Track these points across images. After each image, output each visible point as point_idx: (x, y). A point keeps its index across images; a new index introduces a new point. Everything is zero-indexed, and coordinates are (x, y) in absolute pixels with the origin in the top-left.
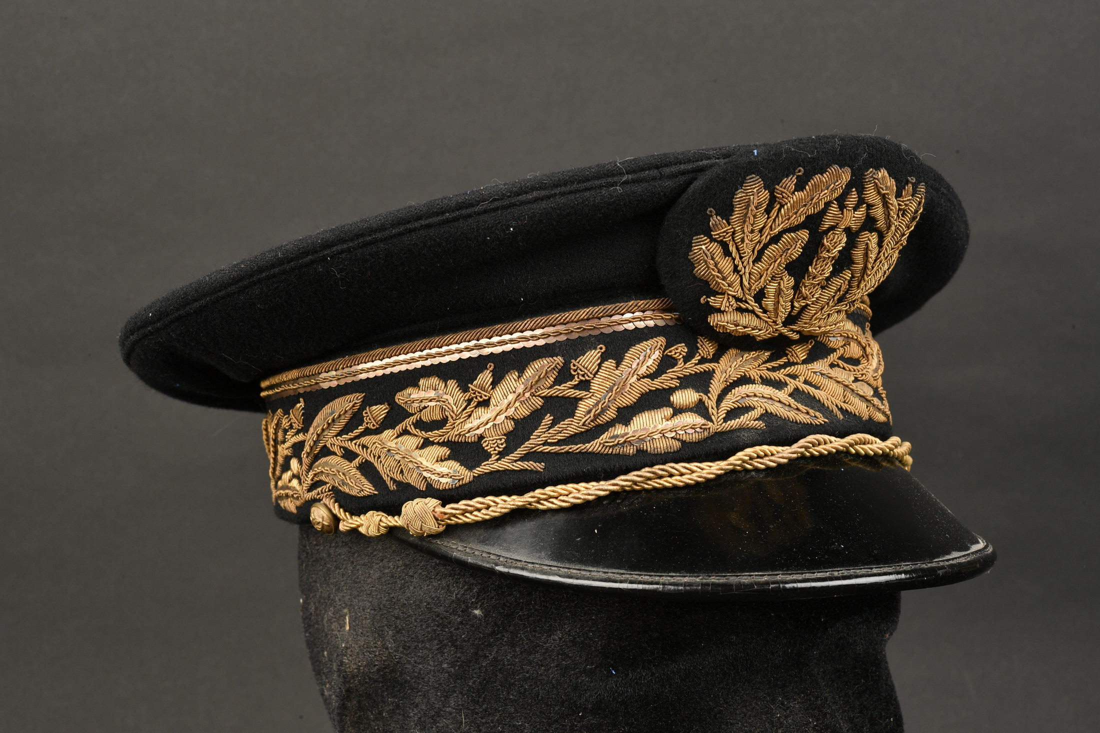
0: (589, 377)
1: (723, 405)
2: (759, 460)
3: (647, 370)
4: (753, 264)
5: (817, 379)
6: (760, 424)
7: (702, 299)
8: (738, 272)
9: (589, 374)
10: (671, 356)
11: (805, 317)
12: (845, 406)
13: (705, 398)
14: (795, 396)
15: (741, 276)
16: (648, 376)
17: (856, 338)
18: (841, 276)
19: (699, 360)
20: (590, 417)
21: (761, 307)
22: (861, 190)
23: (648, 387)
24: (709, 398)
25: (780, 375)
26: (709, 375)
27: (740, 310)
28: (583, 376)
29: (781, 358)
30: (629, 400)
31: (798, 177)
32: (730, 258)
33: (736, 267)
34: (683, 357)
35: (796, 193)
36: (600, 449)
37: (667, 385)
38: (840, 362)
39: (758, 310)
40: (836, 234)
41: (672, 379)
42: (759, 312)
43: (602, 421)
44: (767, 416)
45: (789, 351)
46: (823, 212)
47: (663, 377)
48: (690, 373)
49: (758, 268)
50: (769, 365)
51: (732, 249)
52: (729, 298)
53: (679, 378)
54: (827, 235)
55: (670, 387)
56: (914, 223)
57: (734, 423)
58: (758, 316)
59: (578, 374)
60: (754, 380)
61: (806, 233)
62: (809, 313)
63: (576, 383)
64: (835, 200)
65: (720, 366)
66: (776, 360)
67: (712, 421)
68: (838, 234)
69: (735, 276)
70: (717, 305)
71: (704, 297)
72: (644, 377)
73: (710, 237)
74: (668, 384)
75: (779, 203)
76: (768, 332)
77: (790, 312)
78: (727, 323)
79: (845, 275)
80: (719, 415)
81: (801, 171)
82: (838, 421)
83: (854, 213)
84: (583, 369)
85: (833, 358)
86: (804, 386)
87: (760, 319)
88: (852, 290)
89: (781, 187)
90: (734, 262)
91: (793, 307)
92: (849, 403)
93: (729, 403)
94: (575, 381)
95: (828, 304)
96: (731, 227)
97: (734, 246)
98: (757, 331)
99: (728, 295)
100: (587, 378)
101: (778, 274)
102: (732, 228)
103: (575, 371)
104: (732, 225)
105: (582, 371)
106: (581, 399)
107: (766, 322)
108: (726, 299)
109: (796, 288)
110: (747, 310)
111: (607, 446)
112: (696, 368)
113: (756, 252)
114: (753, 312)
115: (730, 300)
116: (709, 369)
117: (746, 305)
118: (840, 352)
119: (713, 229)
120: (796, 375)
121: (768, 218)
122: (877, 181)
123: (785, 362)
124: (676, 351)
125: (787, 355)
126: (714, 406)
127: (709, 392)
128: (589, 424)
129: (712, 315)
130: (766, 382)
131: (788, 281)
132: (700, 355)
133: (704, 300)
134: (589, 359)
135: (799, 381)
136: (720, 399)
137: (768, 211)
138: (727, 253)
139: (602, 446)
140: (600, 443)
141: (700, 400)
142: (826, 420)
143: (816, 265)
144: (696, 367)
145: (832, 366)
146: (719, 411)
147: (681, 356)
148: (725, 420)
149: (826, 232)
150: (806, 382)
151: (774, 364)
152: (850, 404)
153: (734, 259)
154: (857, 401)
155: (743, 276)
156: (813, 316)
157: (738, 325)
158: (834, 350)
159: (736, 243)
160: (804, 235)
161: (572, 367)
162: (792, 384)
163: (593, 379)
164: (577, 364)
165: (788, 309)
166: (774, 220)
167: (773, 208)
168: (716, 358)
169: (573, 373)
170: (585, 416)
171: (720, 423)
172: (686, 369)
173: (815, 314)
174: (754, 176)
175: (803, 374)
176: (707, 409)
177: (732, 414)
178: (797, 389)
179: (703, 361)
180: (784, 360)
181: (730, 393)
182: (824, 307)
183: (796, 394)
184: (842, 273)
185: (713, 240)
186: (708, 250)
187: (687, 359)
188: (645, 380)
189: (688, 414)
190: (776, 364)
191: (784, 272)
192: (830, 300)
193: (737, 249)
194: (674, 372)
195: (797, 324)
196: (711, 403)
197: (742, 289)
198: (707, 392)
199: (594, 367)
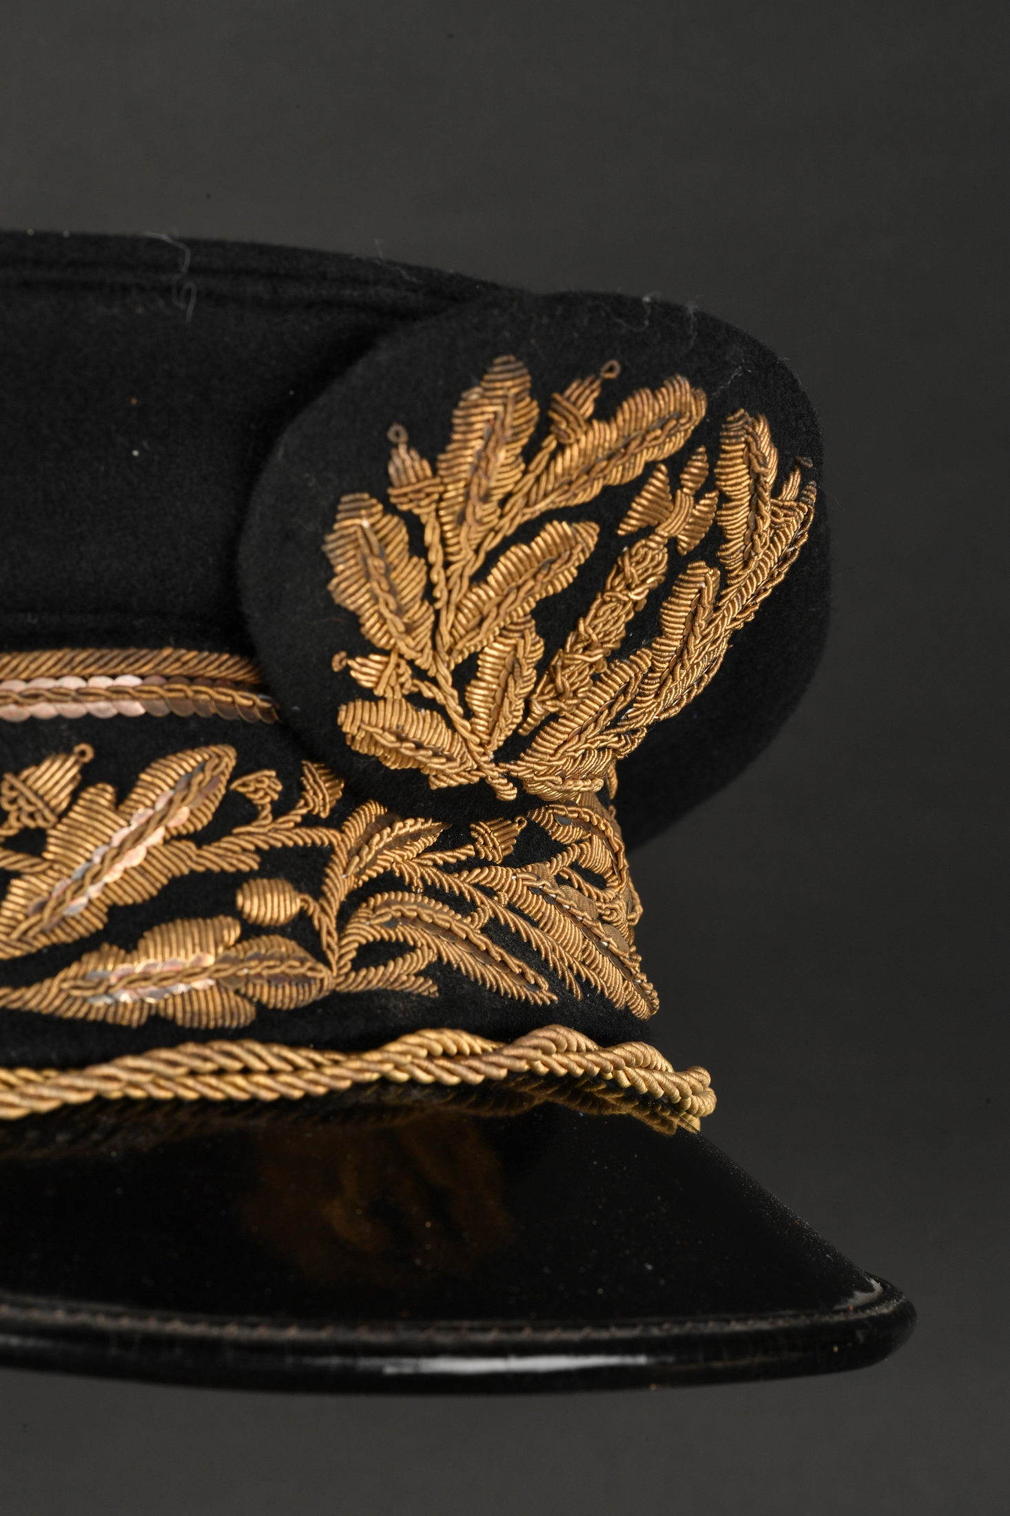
0: (45, 819)
1: (352, 928)
2: (442, 1062)
3: (189, 820)
4: (470, 589)
5: (534, 904)
6: (429, 988)
7: (337, 658)
8: (433, 600)
9: (47, 813)
10: (242, 795)
11: (547, 743)
12: (584, 972)
13: (313, 907)
14: (491, 933)
15: (437, 613)
16: (189, 837)
17: (603, 828)
18: (633, 661)
19: (303, 816)
20: (40, 921)
21: (463, 702)
22: (715, 454)
23: (189, 863)
24: (323, 910)
25: (462, 883)
26: (322, 856)
27: (416, 700)
28: (31, 816)
29: (462, 845)
30: (139, 888)
31: (606, 384)
32: (423, 561)
33: (430, 587)
34: (272, 802)
35: (595, 424)
36: (57, 1003)
37: (231, 865)
38: (576, 877)
39: (454, 708)
40: (650, 548)
41: (244, 850)
42: (456, 712)
43: (68, 935)
44: (439, 970)
45: (479, 833)
46: (637, 486)
47: (225, 842)
48: (284, 844)
49: (479, 597)
50: (438, 857)
51: (431, 536)
52: (398, 666)
53: (258, 850)
54: (631, 546)
55: (239, 871)
56: (785, 568)
57: (375, 977)
58: (450, 724)
59: (20, 809)
60: (411, 883)
61: (594, 530)
62: (553, 736)
63: (11, 833)
64: (664, 462)
65: (346, 839)
66: (453, 848)
67: (328, 964)
68: (653, 549)
69: (424, 608)
70: (366, 682)
71: (343, 654)
72: (180, 837)
73: (385, 500)
74: (235, 862)
75: (558, 438)
76: (462, 768)
77: (520, 726)
78: (383, 729)
79: (641, 658)
80: (343, 951)
81: (612, 370)
82: (574, 1001)
83: (694, 507)
84: (33, 799)
85: (561, 863)
86: (510, 916)
87: (454, 730)
88: (641, 702)
89: (568, 399)
90: (428, 573)
91: (527, 711)
92: (593, 966)
93: (364, 930)
94: (10, 828)
95: (596, 721)
96: (438, 480)
97: (438, 531)
98: (443, 760)
99: (401, 656)
100: (41, 823)
101: (517, 624)
102: (442, 483)
103: (13, 801)
104: (442, 477)
105: (29, 802)
106: (18, 875)
107: (465, 740)
108: (391, 666)
109: (543, 667)
110: (432, 705)
111: (76, 998)
112: (297, 834)
113: (482, 555)
114: (442, 710)
115: (401, 671)
116: (323, 843)
117: (435, 689)
118: (573, 855)
119: (396, 482)
120: (492, 889)
121: (525, 473)
122: (751, 439)
123: (469, 857)
124: (259, 786)
125: (473, 841)
126: (333, 927)
127: (323, 894)
128: (35, 938)
129: (351, 705)
130: (433, 892)
131: (533, 648)
132: (306, 804)
133: (341, 661)
134: (53, 776)
135: (499, 902)
136: (344, 916)
137: (528, 454)
138: (418, 547)
139: (63, 996)
140: (60, 990)
141: (302, 913)
142: (555, 998)
143: (595, 617)
144: (298, 831)
145: (560, 880)
146: (344, 942)
147: (268, 799)
148: (357, 965)
149: (632, 539)
150: (511, 907)
151: (449, 857)
152: (594, 970)
153: (430, 567)
154: (606, 964)
155: (443, 613)
156: (560, 746)
157: (406, 740)
158: (561, 848)
159: (442, 525)
160: (589, 534)
161: (5, 791)
162: (487, 909)
163: (54, 827)
164: (18, 785)
165: (516, 717)
166: (538, 479)
167: (540, 449)
168: (337, 820)
169: (6, 807)
170: (27, 917)
171: (345, 970)
172: (276, 830)
173: (565, 742)
174: (512, 358)
175: (506, 888)
176: (317, 934)
177: (373, 954)
178: (495, 920)
179: (310, 821)
180: (469, 850)
181: (364, 905)
182: (586, 729)
183: (494, 929)
184: (635, 654)
185: (390, 509)
186: (377, 532)
187: (281, 808)
188: (182, 845)
189: (277, 939)
190: (452, 857)
191: (529, 621)
192: (602, 713)
193: (443, 541)
194: (250, 833)
195: (523, 760)
196: (326, 923)
197: (434, 647)
198: (318, 894)
199: (62, 800)
